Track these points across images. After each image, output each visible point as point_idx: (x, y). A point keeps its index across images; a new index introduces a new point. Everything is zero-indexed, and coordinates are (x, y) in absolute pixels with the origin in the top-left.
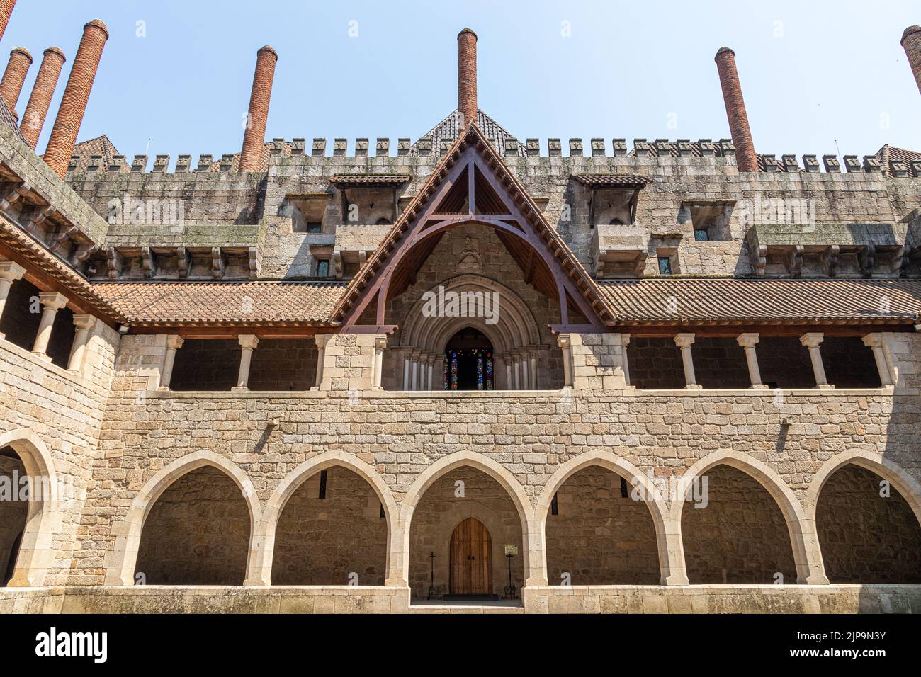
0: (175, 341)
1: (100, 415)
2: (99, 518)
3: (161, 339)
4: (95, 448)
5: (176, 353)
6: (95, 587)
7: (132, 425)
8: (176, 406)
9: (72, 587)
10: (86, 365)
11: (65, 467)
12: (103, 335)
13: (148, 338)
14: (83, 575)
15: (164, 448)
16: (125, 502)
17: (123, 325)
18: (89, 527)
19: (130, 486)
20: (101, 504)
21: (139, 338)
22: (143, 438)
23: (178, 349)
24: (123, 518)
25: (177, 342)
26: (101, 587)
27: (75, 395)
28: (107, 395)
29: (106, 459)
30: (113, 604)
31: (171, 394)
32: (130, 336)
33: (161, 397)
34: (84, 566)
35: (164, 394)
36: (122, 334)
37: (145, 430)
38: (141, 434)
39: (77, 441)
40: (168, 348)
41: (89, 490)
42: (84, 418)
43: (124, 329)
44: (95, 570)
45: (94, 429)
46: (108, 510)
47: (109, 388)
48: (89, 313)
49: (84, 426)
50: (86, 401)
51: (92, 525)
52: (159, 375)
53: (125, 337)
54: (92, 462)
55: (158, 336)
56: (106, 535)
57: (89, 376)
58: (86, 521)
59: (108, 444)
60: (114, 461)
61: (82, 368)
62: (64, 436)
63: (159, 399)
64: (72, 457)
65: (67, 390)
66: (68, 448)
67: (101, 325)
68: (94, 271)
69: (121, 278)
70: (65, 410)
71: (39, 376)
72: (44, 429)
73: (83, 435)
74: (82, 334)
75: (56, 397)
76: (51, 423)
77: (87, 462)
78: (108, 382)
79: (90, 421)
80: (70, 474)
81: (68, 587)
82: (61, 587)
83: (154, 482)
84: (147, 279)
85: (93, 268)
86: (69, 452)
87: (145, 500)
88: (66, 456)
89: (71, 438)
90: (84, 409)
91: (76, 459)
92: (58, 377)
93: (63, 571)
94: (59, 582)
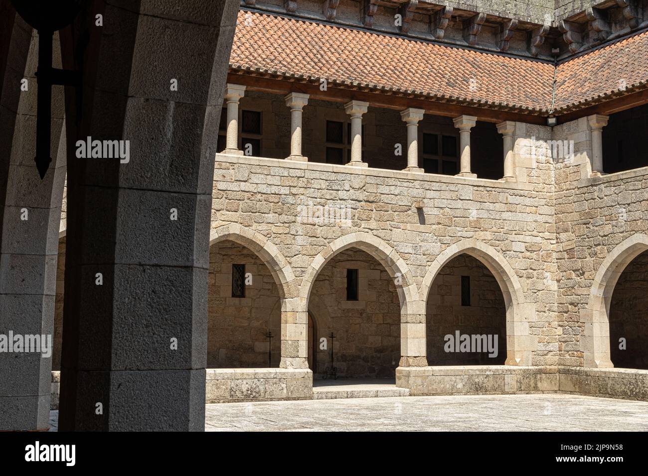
0: (595, 122)
1: (552, 210)
2: (570, 307)
3: (583, 121)
4: (554, 242)
5: (602, 133)
6: (578, 368)
7: (576, 216)
8: (607, 191)
9: (563, 367)
10: (517, 169)
11: (520, 264)
12: (528, 136)
13: (572, 124)
14: (568, 357)
15: (605, 236)
16: (584, 291)
17: (548, 117)
18: (565, 315)
19: (586, 274)
20: (569, 293)
21: (566, 126)
22: (587, 228)
23: (604, 128)
24: (586, 306)
25: (598, 122)
26: (582, 369)
27: (511, 199)
28: (553, 189)
29: (564, 251)
30: (592, 384)
31: (600, 179)
32: (559, 127)
33: (594, 183)
34: (567, 349)
35: (594, 180)
36: (552, 127)
37: (587, 219)
38: (585, 224)
39: (528, 239)
40: (591, 130)
41: (558, 281)
42: (530, 218)
43: (552, 121)
44: (575, 353)
45: (547, 225)
46: (574, 298)
47: (553, 183)
49: (534, 225)
50: (528, 201)
51: (566, 312)
52: (588, 160)
53: (555, 128)
54: (555, 255)
55: (580, 120)
56: (578, 322)
57: (523, 178)
58: (561, 310)
59: (563, 236)
60: (570, 251)
61: (514, 173)
62: (512, 237)
63: (592, 186)
64: (528, 254)
65: (502, 197)
66: (521, 247)
67: (522, 126)
68: (557, 50)
69: (582, 49)
70: (506, 215)
71: (468, 193)
72: (488, 235)
73: (535, 233)
74: (507, 141)
75: (491, 206)
76: (494, 229)
77: (549, 255)
78: (549, 177)
79: (540, 218)
80: (531, 269)
81: (560, 367)
82: (553, 367)
83: (602, 270)
84: (602, 42)
85: (556, 48)
86: (524, 250)
87: (600, 288)
88: (520, 255)
89: (521, 238)
90: (528, 209)
91: (534, 255)
92: (488, 189)
93: (551, 353)
94: (549, 363)
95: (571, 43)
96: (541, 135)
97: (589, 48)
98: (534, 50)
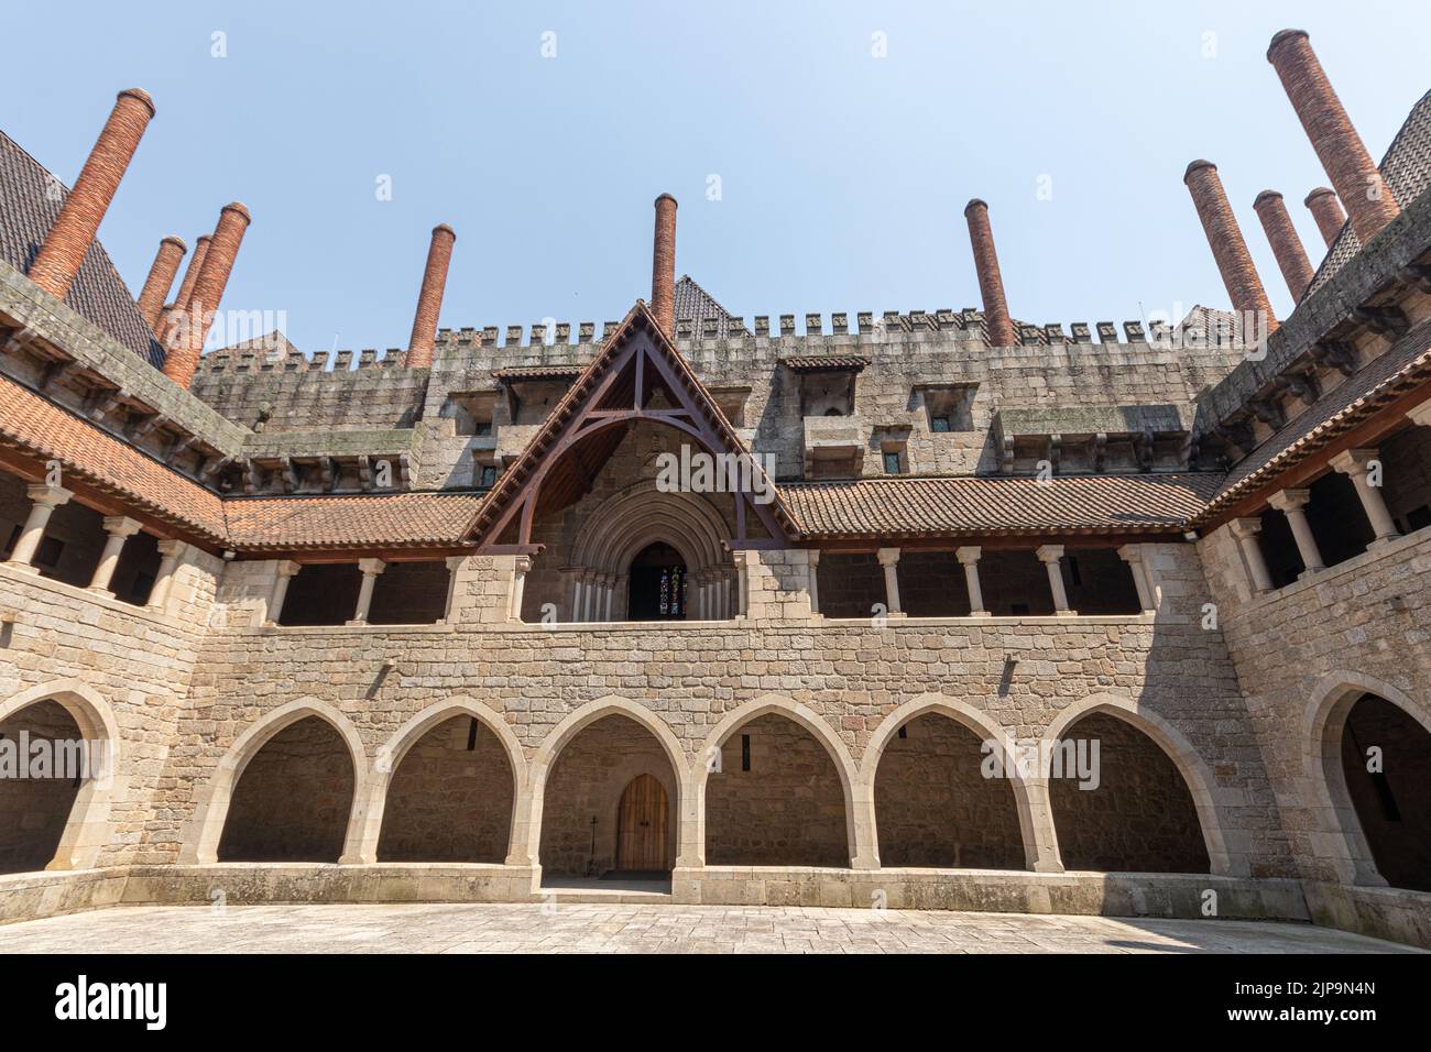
0: (287, 568)
1: (193, 657)
2: (180, 781)
3: (271, 565)
4: (184, 696)
5: (290, 582)
6: (166, 867)
7: (227, 668)
8: (281, 645)
9: (139, 867)
10: (170, 600)
11: (129, 720)
12: (197, 563)
13: (257, 564)
14: (153, 851)
15: (263, 695)
16: (211, 761)
17: (228, 550)
18: (168, 792)
19: (219, 742)
20: (184, 763)
21: (246, 564)
22: (240, 683)
23: (292, 577)
24: (207, 781)
25: (290, 568)
26: (173, 867)
27: (150, 635)
28: (204, 632)
29: (195, 709)
30: (183, 888)
31: (275, 630)
32: (236, 563)
33: (266, 633)
34: (155, 840)
35: (268, 630)
36: (227, 561)
37: (243, 674)
38: (238, 679)
39: (153, 689)
40: (278, 575)
41: (172, 747)
42: (165, 662)
43: (229, 555)
44: (167, 845)
45: (183, 674)
46: (191, 770)
47: (207, 625)
48: (176, 538)
49: (166, 671)
50: (169, 641)
51: (171, 789)
52: (265, 608)
53: (231, 564)
54: (179, 713)
55: (268, 562)
56: (186, 802)
57: (173, 612)
58: (164, 785)
59: (200, 690)
60: (204, 712)
61: (164, 603)
62: (131, 684)
63: (262, 636)
64: (146, 708)
65: (138, 630)
66: (139, 698)
67: (193, 551)
68: (229, 486)
69: (260, 493)
70: (135, 654)
71: (94, 615)
72: (101, 677)
73: (164, 682)
74: (168, 563)
75: (120, 639)
76: (113, 670)
77: (171, 713)
78: (204, 617)
79: (177, 665)
80: (143, 729)
81: (133, 867)
82: (123, 868)
83: (246, 736)
84: (288, 494)
85: (227, 483)
86: (142, 702)
87: (235, 758)
88: (135, 708)
89: (144, 686)
90: (167, 651)
91: (153, 711)
92: (125, 616)
93: (127, 848)
94: (120, 861)
95: (249, 483)
96: (212, 567)
97: (268, 495)
98: (204, 477)
